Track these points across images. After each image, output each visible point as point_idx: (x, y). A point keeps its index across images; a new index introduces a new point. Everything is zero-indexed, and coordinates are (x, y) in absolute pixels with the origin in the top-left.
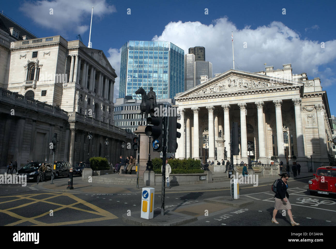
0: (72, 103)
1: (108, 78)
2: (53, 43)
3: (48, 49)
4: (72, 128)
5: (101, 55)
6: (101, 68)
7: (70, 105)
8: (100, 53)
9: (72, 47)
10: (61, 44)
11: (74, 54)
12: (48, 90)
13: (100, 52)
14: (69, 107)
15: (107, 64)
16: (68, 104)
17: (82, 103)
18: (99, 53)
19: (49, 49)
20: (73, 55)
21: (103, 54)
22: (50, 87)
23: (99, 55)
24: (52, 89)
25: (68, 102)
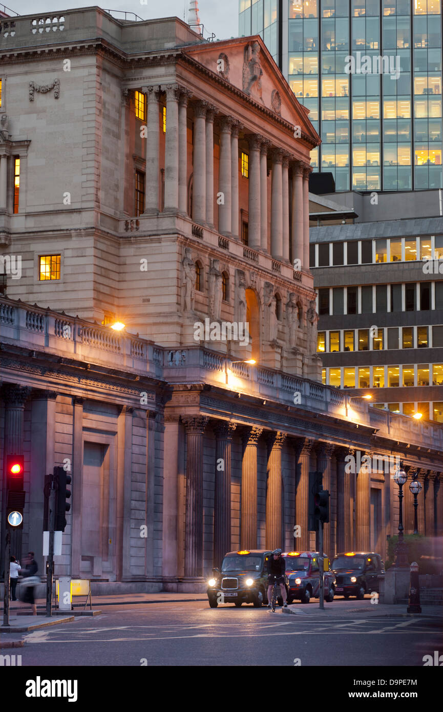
0: (169, 304)
1: (284, 157)
2: (70, 43)
3: (47, 71)
4: (190, 416)
5: (256, 56)
6: (257, 120)
7: (159, 315)
8: (250, 49)
9: (149, 53)
10: (104, 45)
11: (159, 81)
12: (68, 253)
13: (252, 46)
14: (155, 324)
15: (277, 94)
16: (151, 309)
17: (201, 299)
18: (246, 49)
19: (54, 70)
20: (156, 89)
21: (262, 51)
22: (74, 239)
23: (246, 58)
24: (85, 248)
25: (148, 300)
